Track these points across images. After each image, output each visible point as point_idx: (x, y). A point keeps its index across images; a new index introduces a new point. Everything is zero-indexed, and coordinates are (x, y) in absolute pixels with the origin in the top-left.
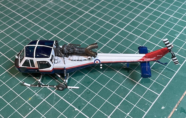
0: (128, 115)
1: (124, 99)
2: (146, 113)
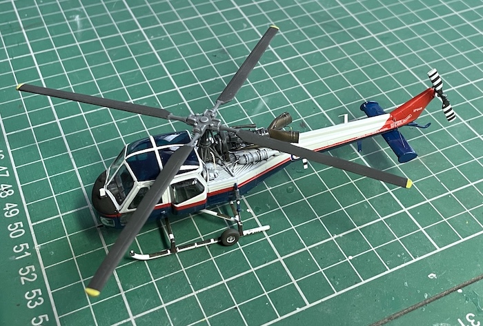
0: (347, 260)
1: (358, 228)
2: (389, 271)
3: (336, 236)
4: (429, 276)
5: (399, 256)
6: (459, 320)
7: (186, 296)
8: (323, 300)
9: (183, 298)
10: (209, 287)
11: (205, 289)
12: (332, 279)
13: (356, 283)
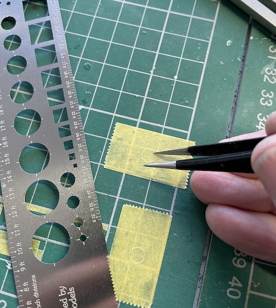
0: (176, 80)
1: (157, 53)
2: (205, 63)
3: (152, 72)
4: (227, 45)
5: (199, 48)
6: (269, 57)
7: (116, 205)
8: (192, 121)
9: (115, 208)
10: (121, 184)
11: (120, 188)
12: (182, 102)
13: (197, 91)
